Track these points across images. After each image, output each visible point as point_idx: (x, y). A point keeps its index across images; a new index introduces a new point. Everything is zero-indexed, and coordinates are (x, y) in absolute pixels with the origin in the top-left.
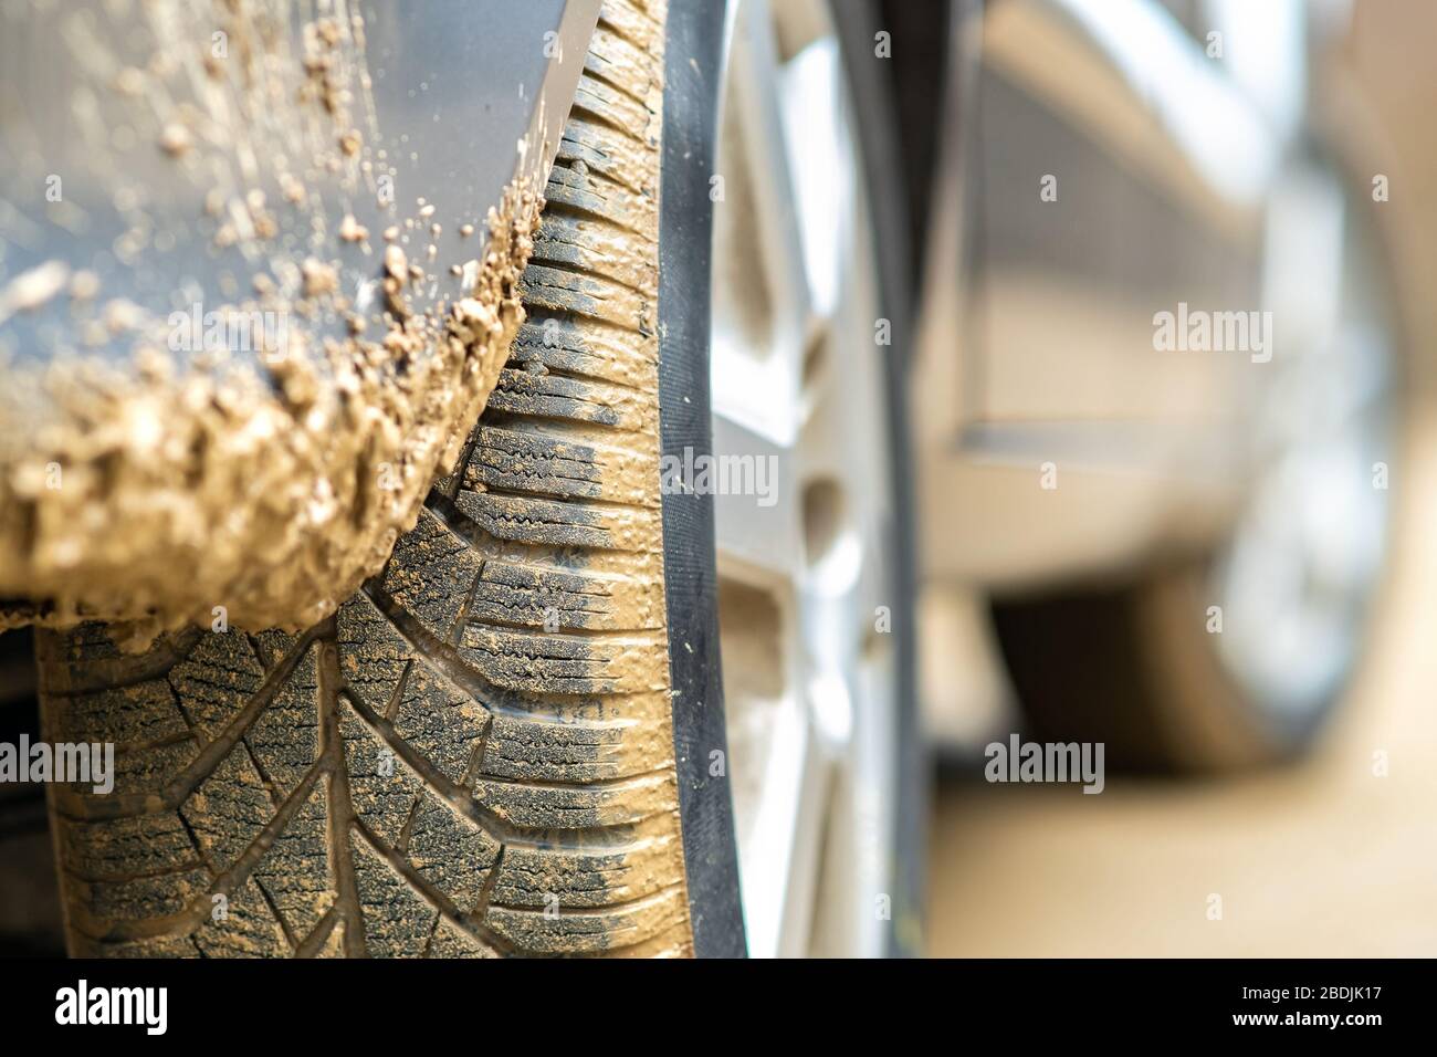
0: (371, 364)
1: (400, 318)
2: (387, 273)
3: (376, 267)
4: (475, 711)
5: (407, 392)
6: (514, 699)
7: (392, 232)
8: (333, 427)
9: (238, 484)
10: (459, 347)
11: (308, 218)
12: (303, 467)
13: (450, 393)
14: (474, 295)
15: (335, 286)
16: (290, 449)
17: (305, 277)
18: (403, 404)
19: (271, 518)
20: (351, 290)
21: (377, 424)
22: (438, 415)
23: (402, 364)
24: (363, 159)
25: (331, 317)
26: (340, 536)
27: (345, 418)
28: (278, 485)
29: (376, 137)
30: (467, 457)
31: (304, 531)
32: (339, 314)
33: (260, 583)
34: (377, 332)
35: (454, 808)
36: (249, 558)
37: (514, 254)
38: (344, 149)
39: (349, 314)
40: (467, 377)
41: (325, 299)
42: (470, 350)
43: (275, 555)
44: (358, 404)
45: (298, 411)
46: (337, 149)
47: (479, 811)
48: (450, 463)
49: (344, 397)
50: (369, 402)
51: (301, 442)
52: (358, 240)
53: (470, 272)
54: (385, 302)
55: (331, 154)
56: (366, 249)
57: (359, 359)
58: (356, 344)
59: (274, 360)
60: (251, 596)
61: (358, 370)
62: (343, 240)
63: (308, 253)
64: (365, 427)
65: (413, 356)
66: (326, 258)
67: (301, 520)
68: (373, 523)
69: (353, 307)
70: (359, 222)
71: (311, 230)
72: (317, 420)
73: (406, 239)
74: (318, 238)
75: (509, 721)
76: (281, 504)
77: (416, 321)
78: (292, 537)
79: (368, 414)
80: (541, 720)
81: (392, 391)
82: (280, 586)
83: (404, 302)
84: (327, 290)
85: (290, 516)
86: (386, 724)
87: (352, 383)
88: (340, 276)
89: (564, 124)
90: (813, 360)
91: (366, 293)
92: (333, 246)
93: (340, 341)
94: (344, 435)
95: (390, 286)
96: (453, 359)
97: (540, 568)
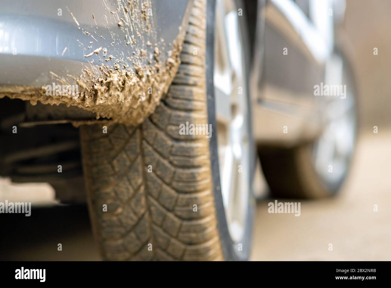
0: (152, 70)
1: (157, 61)
2: (155, 53)
3: (153, 51)
4: (170, 142)
5: (159, 76)
6: (177, 140)
7: (156, 44)
8: (146, 82)
9: (130, 91)
10: (168, 68)
11: (142, 40)
12: (141, 89)
13: (166, 77)
14: (171, 57)
15: (146, 54)
16: (139, 85)
17: (141, 52)
18: (158, 79)
19: (135, 99)
20: (149, 56)
21: (154, 82)
22: (164, 81)
23: (158, 70)
24: (151, 30)
25: (145, 61)
26: (146, 104)
27: (148, 81)
28: (137, 92)
29: (153, 26)
30: (169, 90)
31: (141, 102)
32: (147, 60)
33: (131, 113)
34: (154, 64)
35: (166, 162)
36: (130, 107)
37: (178, 50)
38: (148, 28)
39: (149, 60)
40: (170, 74)
41: (144, 57)
42: (170, 68)
43: (135, 107)
44: (150, 78)
45: (140, 77)
46: (147, 28)
47: (171, 163)
48: (166, 91)
49: (148, 76)
50: (152, 78)
51: (141, 84)
52: (150, 46)
53: (170, 53)
54: (155, 58)
55: (145, 29)
56: (151, 47)
57: (150, 69)
58: (150, 66)
59: (136, 68)
60: (129, 116)
61: (150, 71)
62: (148, 46)
63: (142, 48)
64: (151, 83)
65: (160, 69)
66: (145, 49)
67: (140, 100)
68: (152, 102)
69: (149, 59)
70: (151, 42)
71: (142, 43)
72: (144, 80)
73: (159, 46)
74: (143, 45)
75: (177, 145)
76: (137, 96)
77: (160, 62)
78: (139, 103)
79: (152, 80)
80: (183, 144)
81: (156, 76)
82: (135, 114)
83: (158, 58)
84: (144, 55)
85: (138, 99)
86: (152, 145)
87: (149, 74)
88: (147, 53)
89: (187, 25)
90: (233, 77)
91: (151, 56)
92: (146, 47)
93: (147, 65)
94: (148, 83)
95: (156, 55)
96: (167, 70)
97: (183, 114)
